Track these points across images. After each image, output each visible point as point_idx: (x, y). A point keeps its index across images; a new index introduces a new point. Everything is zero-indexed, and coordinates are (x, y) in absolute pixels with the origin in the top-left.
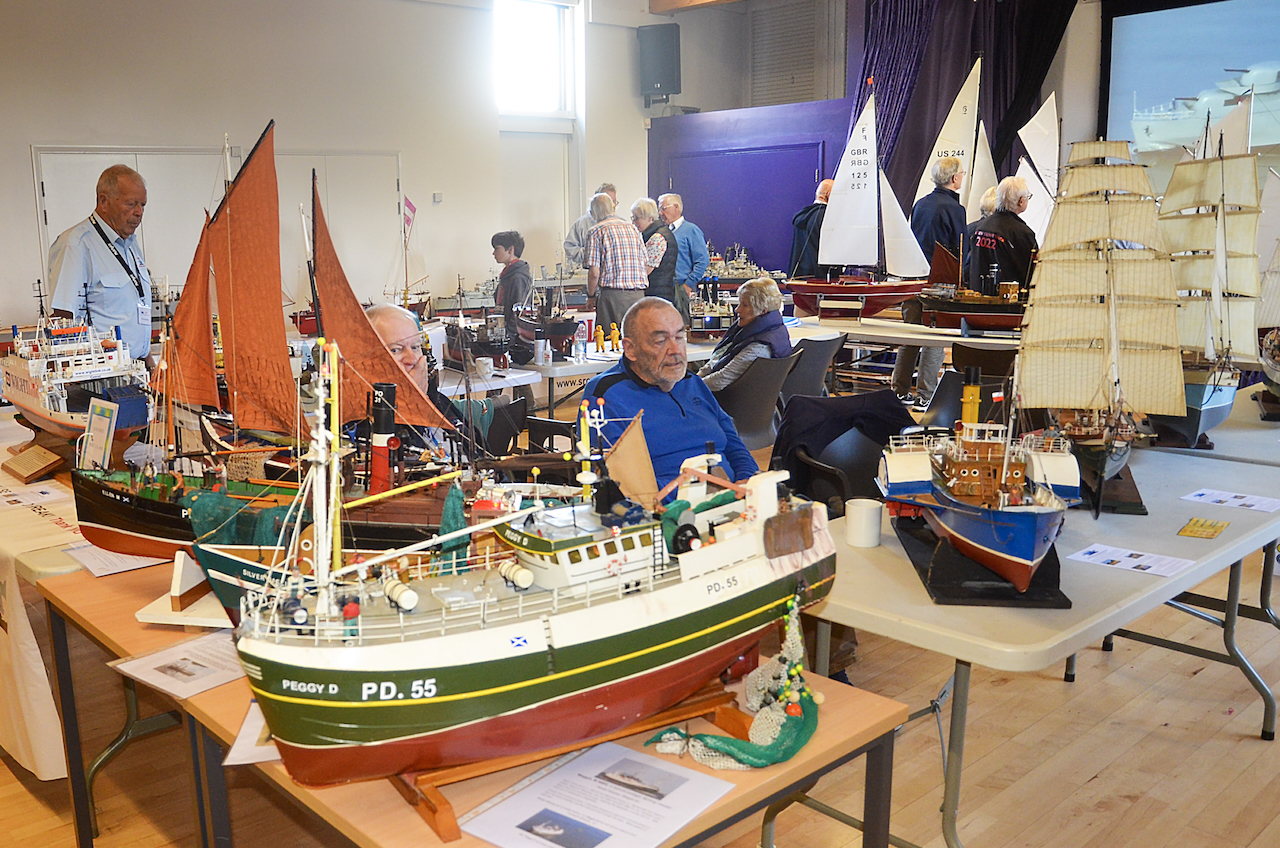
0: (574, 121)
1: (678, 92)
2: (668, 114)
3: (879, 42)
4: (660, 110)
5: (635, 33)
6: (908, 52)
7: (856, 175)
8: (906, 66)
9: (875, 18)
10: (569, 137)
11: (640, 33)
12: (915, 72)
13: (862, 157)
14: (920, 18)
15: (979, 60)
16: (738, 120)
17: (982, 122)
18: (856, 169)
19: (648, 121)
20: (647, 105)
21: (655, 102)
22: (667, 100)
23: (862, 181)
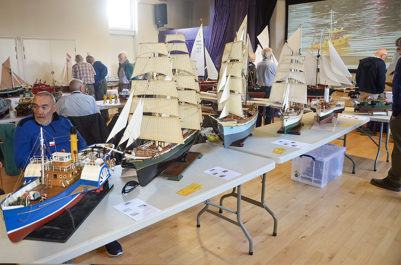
0: (135, 31)
1: (166, 23)
2: (165, 30)
3: (218, 10)
4: (162, 29)
5: (154, 6)
6: (226, 13)
7: (198, 48)
8: (226, 17)
9: (218, 3)
10: (134, 36)
11: (155, 6)
12: (228, 19)
13: (199, 43)
14: (229, 3)
15: (247, 16)
16: (182, 32)
17: (248, 34)
18: (198, 46)
19: (158, 32)
20: (158, 27)
21: (160, 26)
22: (163, 26)
23: (200, 50)
